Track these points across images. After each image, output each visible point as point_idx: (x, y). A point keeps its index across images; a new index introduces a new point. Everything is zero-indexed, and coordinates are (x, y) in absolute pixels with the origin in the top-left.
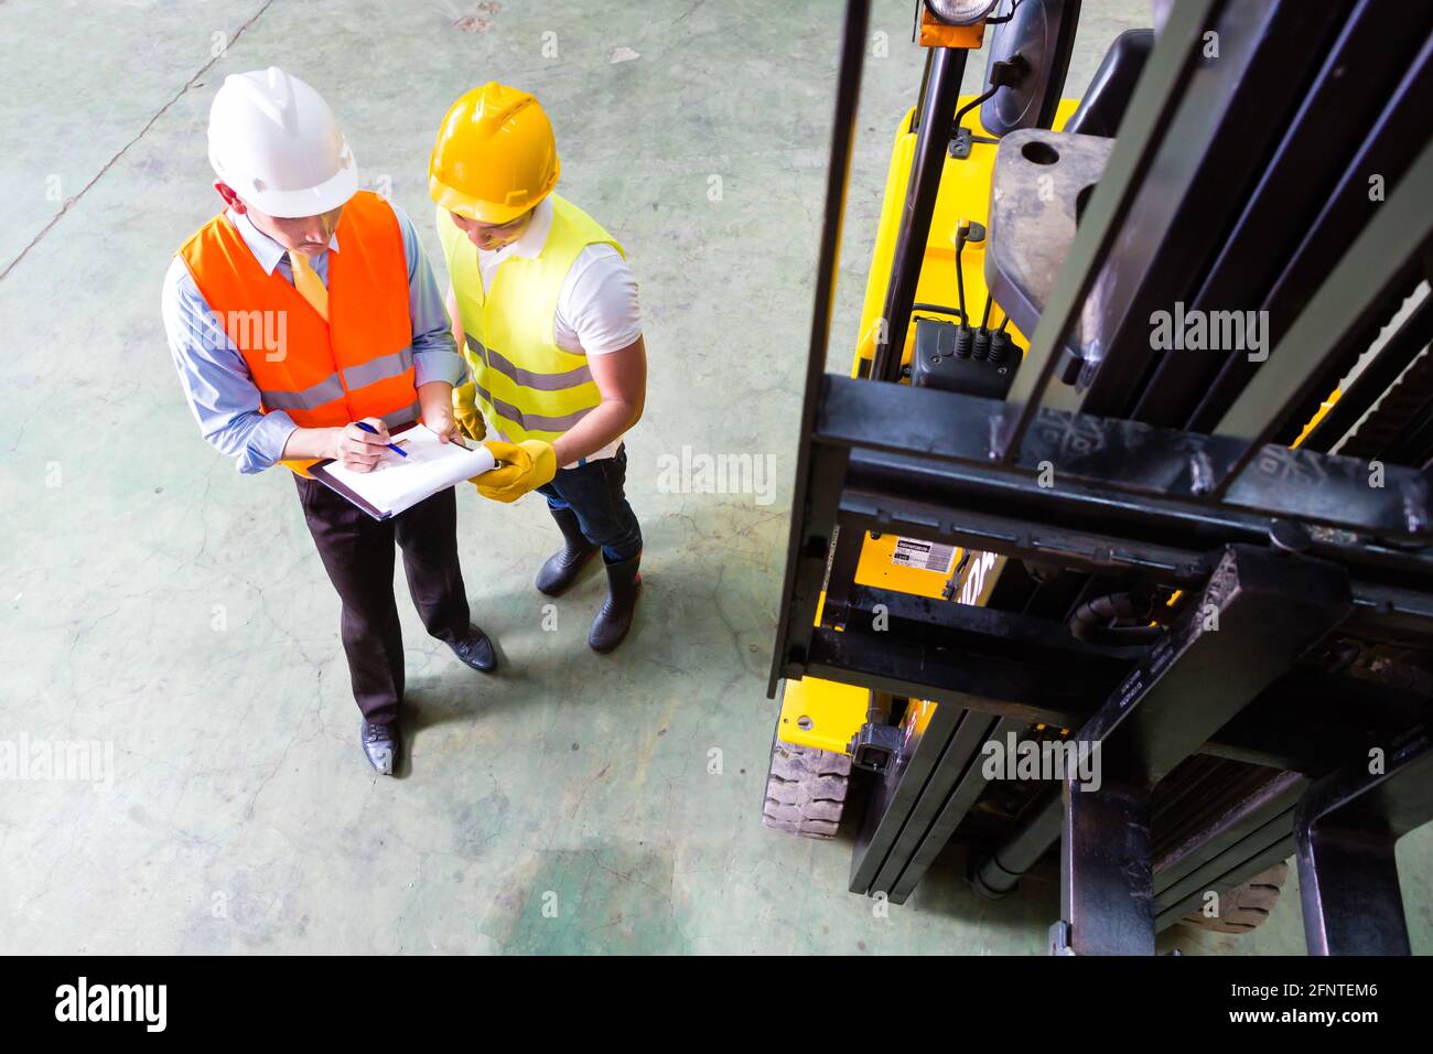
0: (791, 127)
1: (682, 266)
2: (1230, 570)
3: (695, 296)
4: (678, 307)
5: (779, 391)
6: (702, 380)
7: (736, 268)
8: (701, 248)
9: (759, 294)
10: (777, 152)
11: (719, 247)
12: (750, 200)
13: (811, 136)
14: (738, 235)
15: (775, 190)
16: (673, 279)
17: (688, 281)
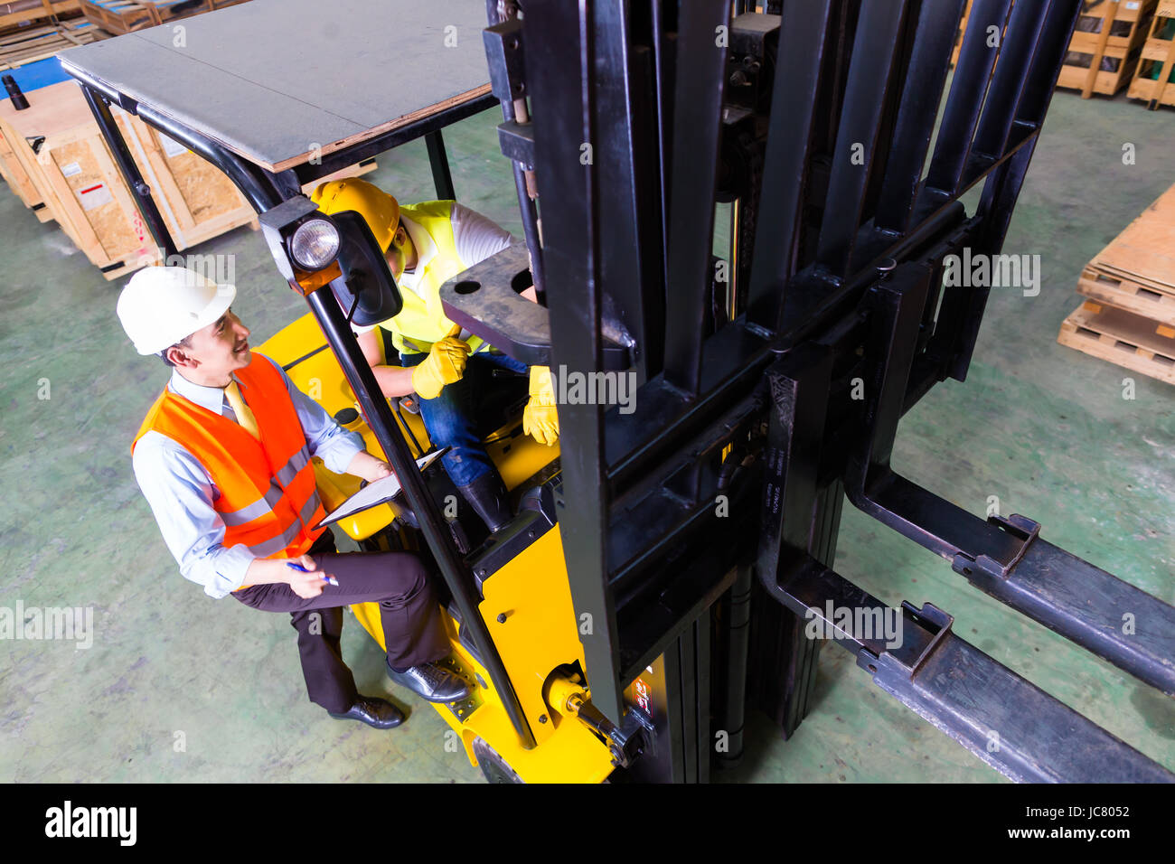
0: (92, 480)
1: (104, 639)
2: (780, 381)
3: (139, 649)
4: (134, 668)
5: (280, 644)
6: (213, 694)
7: (153, 601)
8: (107, 614)
9: (192, 600)
10: (99, 504)
11: (121, 599)
12: (112, 550)
13: (115, 474)
14: (129, 580)
15: (125, 527)
16: (106, 654)
17: (120, 645)
